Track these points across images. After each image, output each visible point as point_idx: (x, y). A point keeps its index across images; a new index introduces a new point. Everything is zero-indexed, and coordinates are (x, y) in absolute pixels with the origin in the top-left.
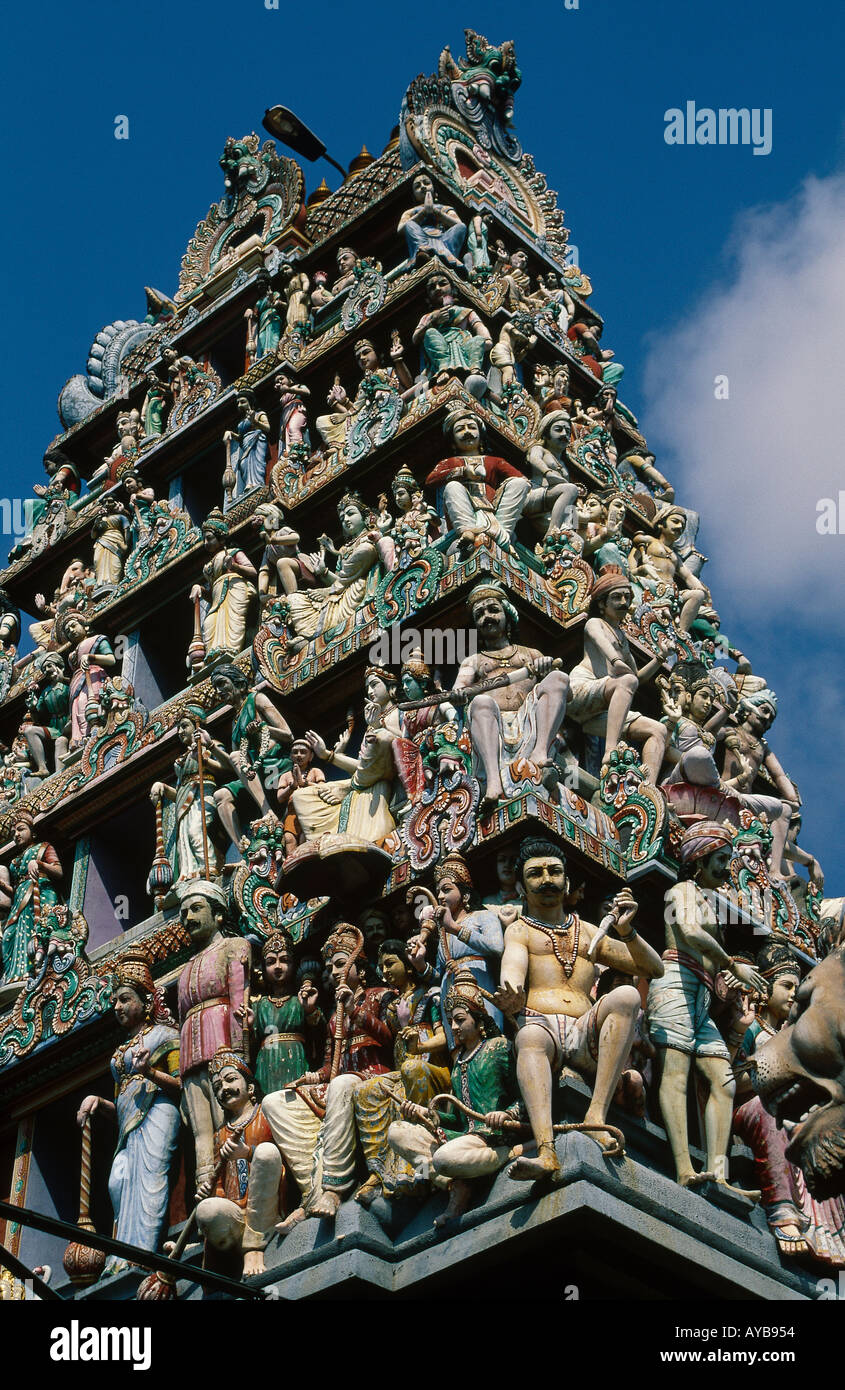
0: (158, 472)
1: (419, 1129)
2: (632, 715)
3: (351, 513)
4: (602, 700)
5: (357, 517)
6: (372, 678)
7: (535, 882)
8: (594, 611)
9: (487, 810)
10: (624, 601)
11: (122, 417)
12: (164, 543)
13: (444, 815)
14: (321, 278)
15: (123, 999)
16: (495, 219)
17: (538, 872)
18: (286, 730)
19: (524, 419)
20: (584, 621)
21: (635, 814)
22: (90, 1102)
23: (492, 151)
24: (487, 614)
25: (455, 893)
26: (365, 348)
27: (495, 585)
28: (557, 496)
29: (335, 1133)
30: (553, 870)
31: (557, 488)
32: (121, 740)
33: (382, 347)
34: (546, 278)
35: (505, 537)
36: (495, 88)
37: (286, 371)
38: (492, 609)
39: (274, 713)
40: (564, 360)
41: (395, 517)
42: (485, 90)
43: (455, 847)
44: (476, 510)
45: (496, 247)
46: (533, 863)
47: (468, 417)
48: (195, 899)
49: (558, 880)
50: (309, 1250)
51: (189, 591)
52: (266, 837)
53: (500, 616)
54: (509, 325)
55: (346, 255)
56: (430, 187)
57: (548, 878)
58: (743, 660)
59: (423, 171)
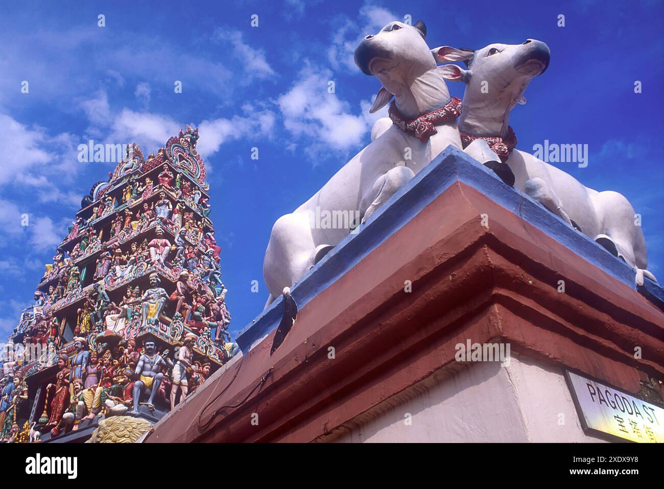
0: (97, 226)
1: (112, 401)
2: (183, 304)
3: (134, 248)
4: (177, 300)
5: (135, 248)
6: (128, 291)
7: (147, 347)
8: (179, 280)
9: (141, 329)
10: (186, 278)
11: (94, 209)
12: (94, 247)
13: (133, 328)
14: (141, 184)
15: (60, 362)
16: (183, 174)
17: (148, 345)
18: (109, 300)
19: (177, 229)
20: (177, 282)
21: (177, 329)
22: (50, 385)
23: (189, 155)
24: (153, 281)
25: (131, 347)
26: (146, 206)
27: (156, 274)
28: (179, 249)
29: (96, 400)
30: (151, 345)
31: (179, 247)
32: (75, 296)
33: (150, 206)
34: (195, 188)
35: (162, 261)
36: (191, 139)
37: (128, 208)
38: (154, 280)
39: (106, 296)
40: (193, 211)
41: (143, 250)
42: (189, 140)
43: (134, 336)
44: (157, 253)
45: (182, 182)
46: (148, 343)
47: (160, 230)
48: (78, 342)
49: (153, 347)
50: (86, 426)
51: (96, 261)
52: (98, 326)
53: (155, 281)
54: (179, 204)
55: (148, 180)
56: (167, 167)
57: (150, 347)
58: (223, 285)
59: (166, 163)
